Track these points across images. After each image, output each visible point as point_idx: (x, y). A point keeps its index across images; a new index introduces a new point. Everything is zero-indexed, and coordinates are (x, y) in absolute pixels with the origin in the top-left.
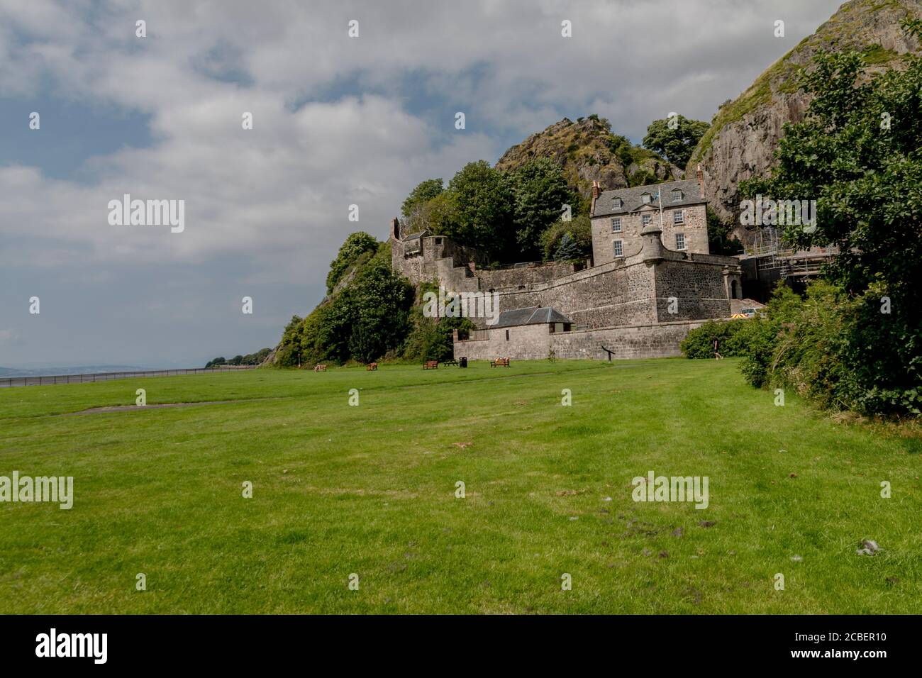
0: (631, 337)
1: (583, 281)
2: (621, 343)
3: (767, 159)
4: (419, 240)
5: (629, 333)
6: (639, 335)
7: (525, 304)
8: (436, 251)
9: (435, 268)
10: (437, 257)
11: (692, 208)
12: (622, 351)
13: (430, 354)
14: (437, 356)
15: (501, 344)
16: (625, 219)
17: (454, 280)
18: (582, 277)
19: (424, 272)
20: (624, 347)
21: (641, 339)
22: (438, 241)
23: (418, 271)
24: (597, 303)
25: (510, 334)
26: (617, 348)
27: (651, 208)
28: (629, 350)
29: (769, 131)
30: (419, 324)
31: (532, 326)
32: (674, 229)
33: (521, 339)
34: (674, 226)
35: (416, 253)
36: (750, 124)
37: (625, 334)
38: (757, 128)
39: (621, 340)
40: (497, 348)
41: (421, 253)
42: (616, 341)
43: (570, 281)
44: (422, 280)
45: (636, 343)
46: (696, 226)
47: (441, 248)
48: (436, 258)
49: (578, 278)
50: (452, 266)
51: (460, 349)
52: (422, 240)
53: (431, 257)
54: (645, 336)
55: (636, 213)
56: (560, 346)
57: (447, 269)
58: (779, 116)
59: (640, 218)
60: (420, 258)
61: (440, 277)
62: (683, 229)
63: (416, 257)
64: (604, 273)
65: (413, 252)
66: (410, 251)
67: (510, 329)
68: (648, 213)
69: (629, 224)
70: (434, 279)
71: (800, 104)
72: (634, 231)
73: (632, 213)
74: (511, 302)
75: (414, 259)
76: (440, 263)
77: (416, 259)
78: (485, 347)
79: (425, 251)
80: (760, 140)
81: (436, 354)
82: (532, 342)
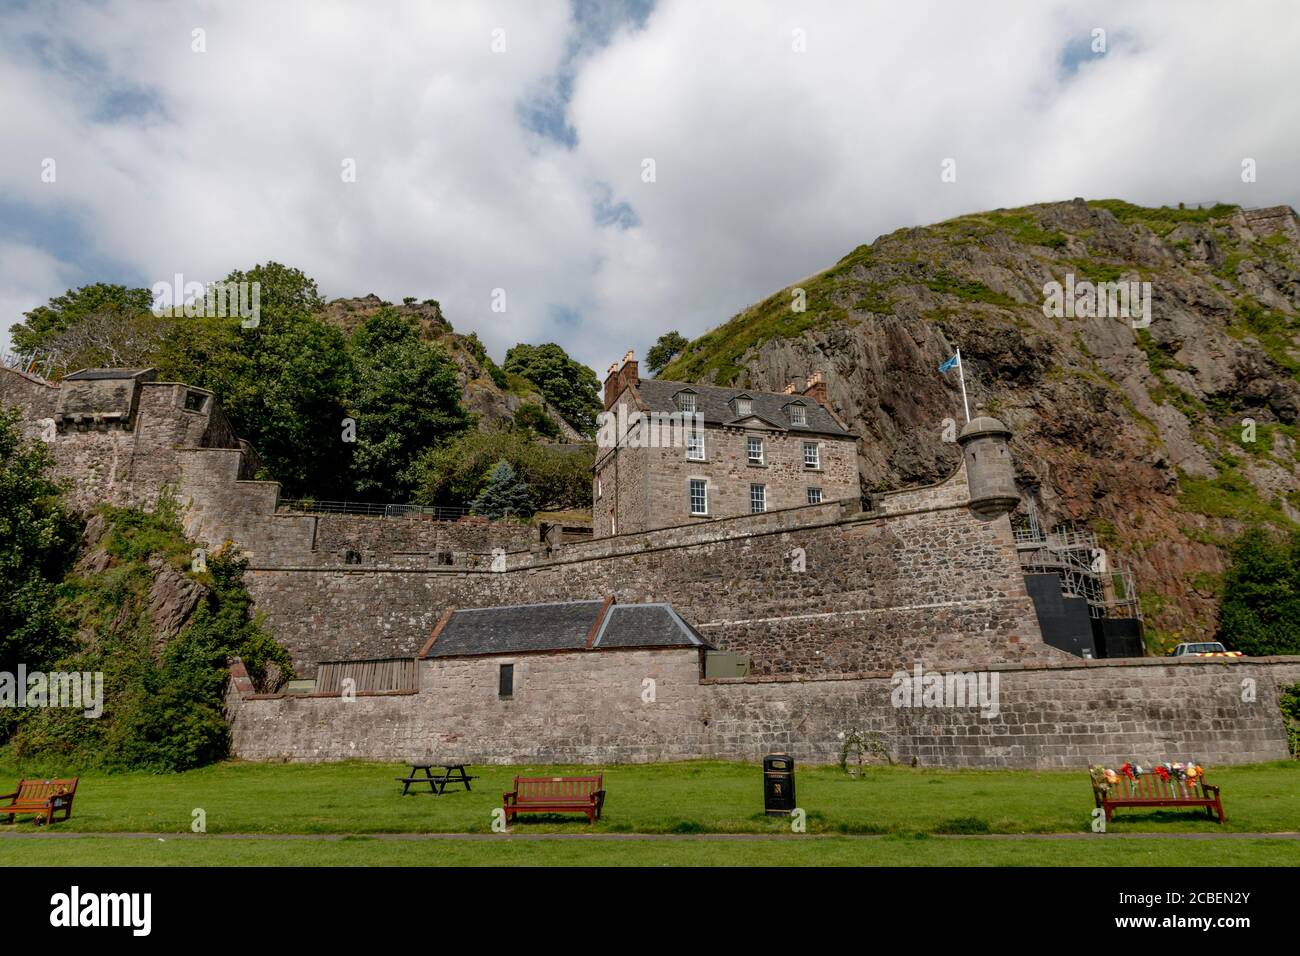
0: (1147, 694)
1: (694, 551)
2: (1114, 714)
3: (858, 403)
4: (129, 385)
5: (1137, 683)
6: (1173, 689)
7: (452, 602)
8: (183, 425)
9: (171, 472)
10: (182, 442)
11: (834, 443)
12: (1119, 739)
13: (153, 737)
14: (182, 744)
15: (469, 709)
16: (715, 437)
17: (234, 514)
18: (691, 539)
19: (127, 475)
20: (1127, 728)
21: (1181, 701)
22: (194, 402)
23: (103, 474)
24: (759, 606)
25: (516, 676)
26: (1100, 729)
27: (763, 426)
28: (1149, 738)
29: (857, 362)
30: (98, 630)
31: (620, 655)
32: (805, 476)
33: (569, 696)
34: (805, 471)
35: (110, 421)
36: (821, 346)
37: (1125, 685)
38: (833, 354)
39: (1111, 705)
40: (450, 722)
41: (127, 424)
42: (1092, 706)
43: (639, 547)
44: (114, 501)
45: (1168, 715)
46: (842, 479)
47: (200, 421)
48: (179, 445)
49: (670, 543)
50: (234, 474)
51: (268, 724)
52: (138, 388)
53: (163, 438)
54: (1192, 695)
55: (738, 428)
56: (749, 723)
57: (215, 479)
58: (870, 343)
59: (742, 441)
60: (120, 438)
61: (183, 500)
62: (819, 481)
63: (102, 432)
64: (788, 531)
65: (96, 416)
66: (86, 408)
67: (520, 665)
68: (757, 434)
69: (722, 450)
70: (161, 502)
71: (903, 332)
72: (731, 466)
73: (730, 428)
74: (410, 594)
75: (96, 438)
76: (193, 462)
77: (102, 438)
78: (395, 717)
79: (145, 419)
80: (841, 372)
81: (176, 739)
82: (621, 706)
